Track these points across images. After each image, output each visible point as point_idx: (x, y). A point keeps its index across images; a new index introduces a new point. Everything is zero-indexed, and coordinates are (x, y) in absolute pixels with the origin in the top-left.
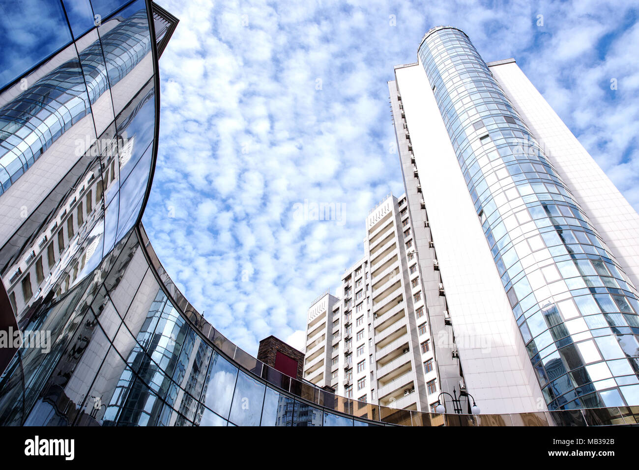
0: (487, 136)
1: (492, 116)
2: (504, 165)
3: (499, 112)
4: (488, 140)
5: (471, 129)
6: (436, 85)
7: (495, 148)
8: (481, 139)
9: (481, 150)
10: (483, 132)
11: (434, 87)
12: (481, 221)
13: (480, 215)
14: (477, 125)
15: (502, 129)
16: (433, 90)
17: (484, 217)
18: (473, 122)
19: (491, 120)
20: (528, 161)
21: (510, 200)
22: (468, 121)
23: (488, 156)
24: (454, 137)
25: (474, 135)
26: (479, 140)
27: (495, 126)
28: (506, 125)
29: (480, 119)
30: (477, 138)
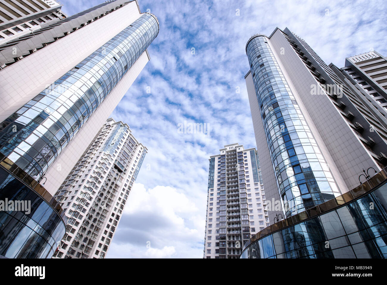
0: (116, 60)
1: (126, 60)
2: (105, 72)
3: (128, 62)
4: (114, 61)
5: (117, 51)
6: (133, 27)
7: (112, 65)
8: (114, 57)
9: (109, 59)
10: (118, 57)
11: (132, 26)
12: (72, 69)
13: (76, 68)
14: (119, 53)
15: (121, 65)
16: (130, 26)
17: (76, 70)
18: (120, 51)
19: (123, 59)
20: (111, 82)
21: (98, 72)
22: (120, 49)
23: (107, 63)
24: (111, 43)
25: (115, 54)
26: (113, 56)
27: (121, 62)
28: (123, 67)
29: (123, 54)
30: (114, 55)
